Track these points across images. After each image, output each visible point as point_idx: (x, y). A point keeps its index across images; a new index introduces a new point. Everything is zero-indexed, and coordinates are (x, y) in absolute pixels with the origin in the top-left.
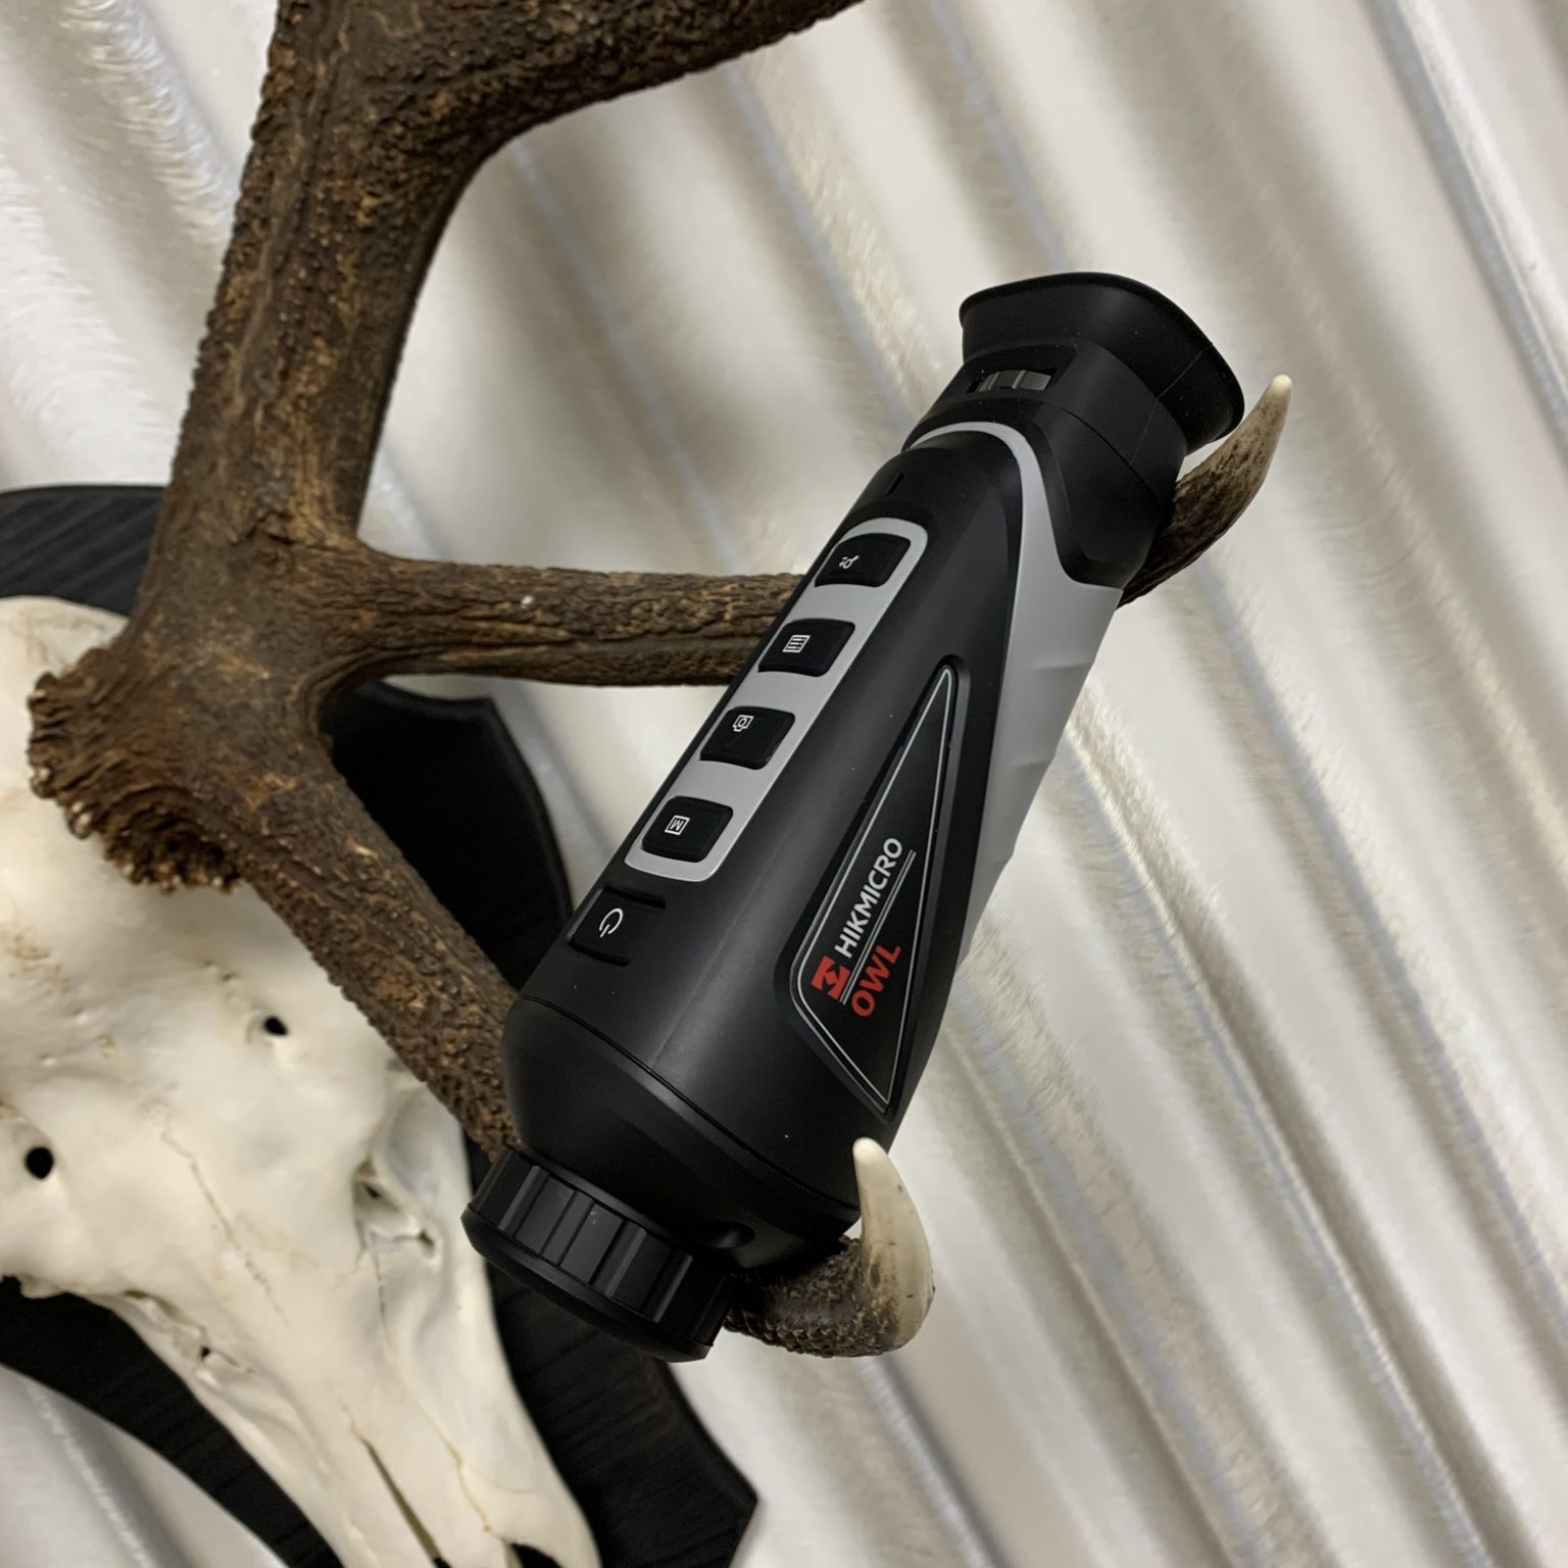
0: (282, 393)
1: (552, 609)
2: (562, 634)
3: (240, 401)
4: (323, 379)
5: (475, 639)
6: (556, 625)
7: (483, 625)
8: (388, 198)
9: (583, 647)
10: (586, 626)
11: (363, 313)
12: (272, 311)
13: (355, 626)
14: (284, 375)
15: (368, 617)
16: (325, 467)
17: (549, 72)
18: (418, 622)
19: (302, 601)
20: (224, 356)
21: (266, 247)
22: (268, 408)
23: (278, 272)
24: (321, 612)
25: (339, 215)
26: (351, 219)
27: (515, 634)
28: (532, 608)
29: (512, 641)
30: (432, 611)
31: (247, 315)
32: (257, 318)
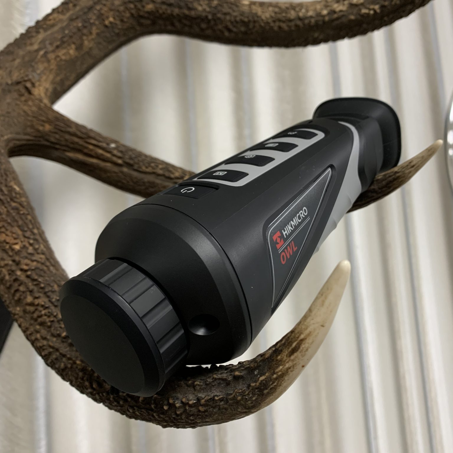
0: (53, 51)
1: (121, 152)
2: (120, 161)
3: (36, 47)
4: (68, 57)
5: (86, 151)
6: (119, 158)
7: (91, 147)
8: (118, 22)
9: (125, 170)
10: (131, 162)
11: (91, 49)
12: (63, 29)
13: (41, 128)
14: (58, 47)
15: (48, 127)
16: (53, 82)
17: (186, 17)
18: (67, 137)
19: (25, 112)
20: (38, 32)
21: (71, 12)
22: (46, 53)
23: (71, 20)
24: (30, 118)
25: (101, 17)
26: (104, 20)
27: (102, 155)
28: (114, 148)
29: (98, 157)
30: (75, 135)
31: (53, 26)
32: (56, 28)
